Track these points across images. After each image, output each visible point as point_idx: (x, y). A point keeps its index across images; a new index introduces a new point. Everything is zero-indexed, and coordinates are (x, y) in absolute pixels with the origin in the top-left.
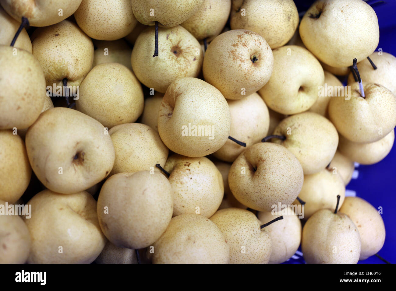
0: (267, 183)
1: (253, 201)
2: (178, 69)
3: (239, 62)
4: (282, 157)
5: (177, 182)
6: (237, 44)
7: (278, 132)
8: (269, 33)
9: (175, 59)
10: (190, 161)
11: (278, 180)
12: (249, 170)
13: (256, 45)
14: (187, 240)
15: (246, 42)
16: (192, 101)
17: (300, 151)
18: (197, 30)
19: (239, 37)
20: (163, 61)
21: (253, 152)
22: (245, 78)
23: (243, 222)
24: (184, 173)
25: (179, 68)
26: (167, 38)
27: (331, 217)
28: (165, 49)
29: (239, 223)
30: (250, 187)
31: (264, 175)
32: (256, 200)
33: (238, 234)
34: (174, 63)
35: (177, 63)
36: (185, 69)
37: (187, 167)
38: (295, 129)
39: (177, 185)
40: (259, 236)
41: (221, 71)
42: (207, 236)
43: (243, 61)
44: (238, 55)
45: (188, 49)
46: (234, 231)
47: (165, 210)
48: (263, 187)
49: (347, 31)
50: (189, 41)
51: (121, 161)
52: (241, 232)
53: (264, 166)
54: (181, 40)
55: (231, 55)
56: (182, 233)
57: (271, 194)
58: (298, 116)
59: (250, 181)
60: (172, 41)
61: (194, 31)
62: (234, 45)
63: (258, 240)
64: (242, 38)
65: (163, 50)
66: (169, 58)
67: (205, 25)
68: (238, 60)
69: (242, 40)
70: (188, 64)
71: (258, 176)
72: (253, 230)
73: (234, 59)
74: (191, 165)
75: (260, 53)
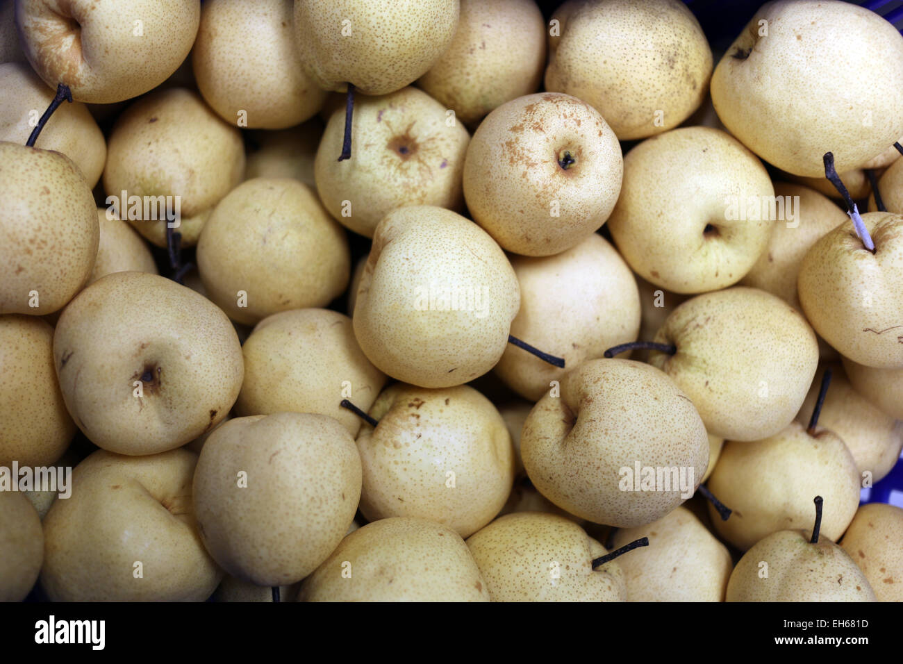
0: (592, 453)
1: (564, 495)
2: (401, 187)
3: (522, 168)
4: (636, 394)
5: (386, 443)
6: (521, 125)
7: (661, 335)
8: (621, 99)
9: (395, 165)
10: (423, 397)
11: (621, 447)
12: (561, 422)
13: (566, 126)
14: (375, 576)
15: (541, 120)
16: (406, 257)
17: (707, 383)
18: (458, 98)
19: (528, 110)
20: (367, 169)
21: (574, 381)
22: (538, 205)
23: (544, 545)
24: (404, 424)
25: (406, 185)
26: (379, 119)
27: (796, 551)
28: (372, 142)
29: (532, 547)
30: (555, 462)
31: (586, 434)
32: (572, 495)
33: (526, 573)
34: (393, 173)
35: (401, 173)
36: (419, 186)
37: (413, 410)
38: (698, 329)
39: (385, 450)
40: (582, 583)
41: (487, 190)
42: (427, 569)
43: (533, 165)
44: (521, 151)
45: (431, 142)
46: (517, 565)
47: (321, 501)
48: (583, 464)
49: (811, 86)
50: (435, 124)
51: (264, 390)
52: (536, 570)
53: (588, 414)
54: (414, 122)
55: (506, 152)
56: (368, 558)
57: (604, 483)
58: (709, 297)
59: (557, 449)
60: (391, 124)
61: (452, 102)
62: (514, 129)
63: (577, 591)
64: (535, 111)
65: (367, 146)
66: (382, 163)
67: (473, 87)
68: (521, 162)
69: (535, 116)
70: (426, 175)
71: (575, 437)
72: (568, 567)
73: (512, 160)
74: (424, 405)
75: (580, 146)
